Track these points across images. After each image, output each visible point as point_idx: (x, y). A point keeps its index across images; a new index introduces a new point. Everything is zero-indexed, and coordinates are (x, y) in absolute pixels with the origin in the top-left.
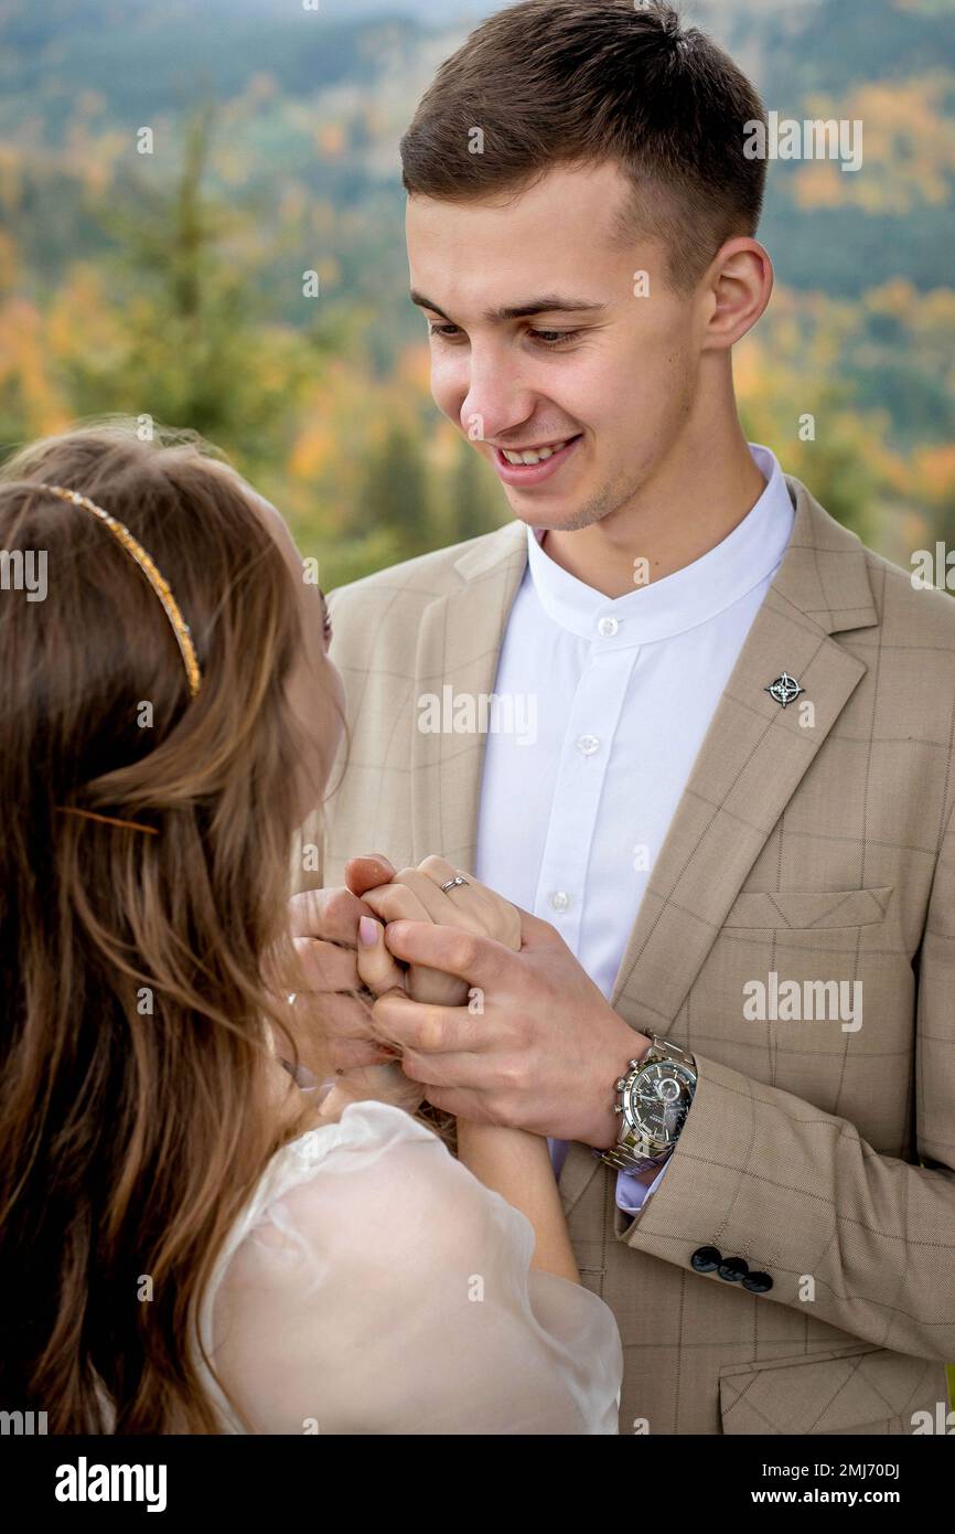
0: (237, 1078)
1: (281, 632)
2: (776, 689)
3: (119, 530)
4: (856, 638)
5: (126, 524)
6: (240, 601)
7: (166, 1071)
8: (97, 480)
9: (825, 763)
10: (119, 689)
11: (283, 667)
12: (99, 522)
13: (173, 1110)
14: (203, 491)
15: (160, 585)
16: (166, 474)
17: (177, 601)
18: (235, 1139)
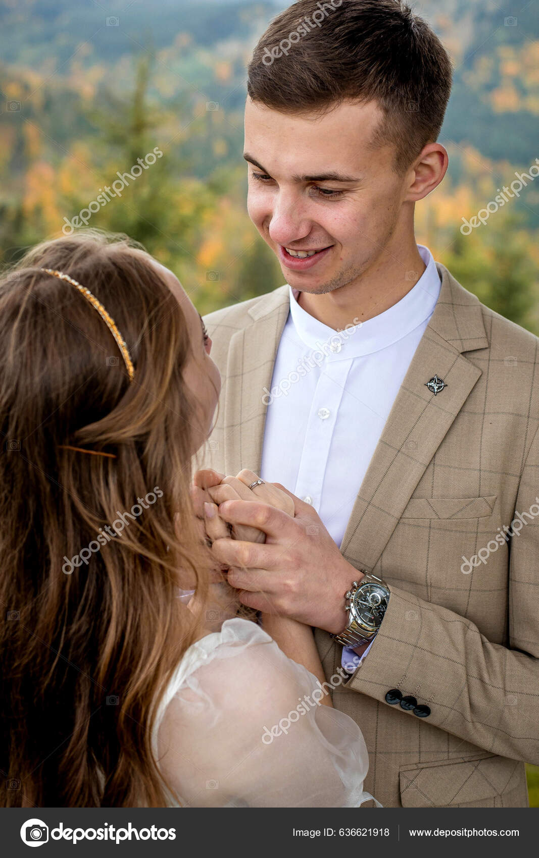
0: (166, 590)
1: (178, 343)
2: (431, 384)
3: (85, 291)
4: (477, 355)
5: (89, 289)
6: (154, 327)
7: (126, 589)
8: (72, 264)
9: (458, 427)
10: (89, 379)
11: (181, 363)
12: (74, 288)
13: (131, 611)
14: (130, 267)
15: (109, 321)
16: (110, 259)
17: (119, 329)
18: (167, 626)
